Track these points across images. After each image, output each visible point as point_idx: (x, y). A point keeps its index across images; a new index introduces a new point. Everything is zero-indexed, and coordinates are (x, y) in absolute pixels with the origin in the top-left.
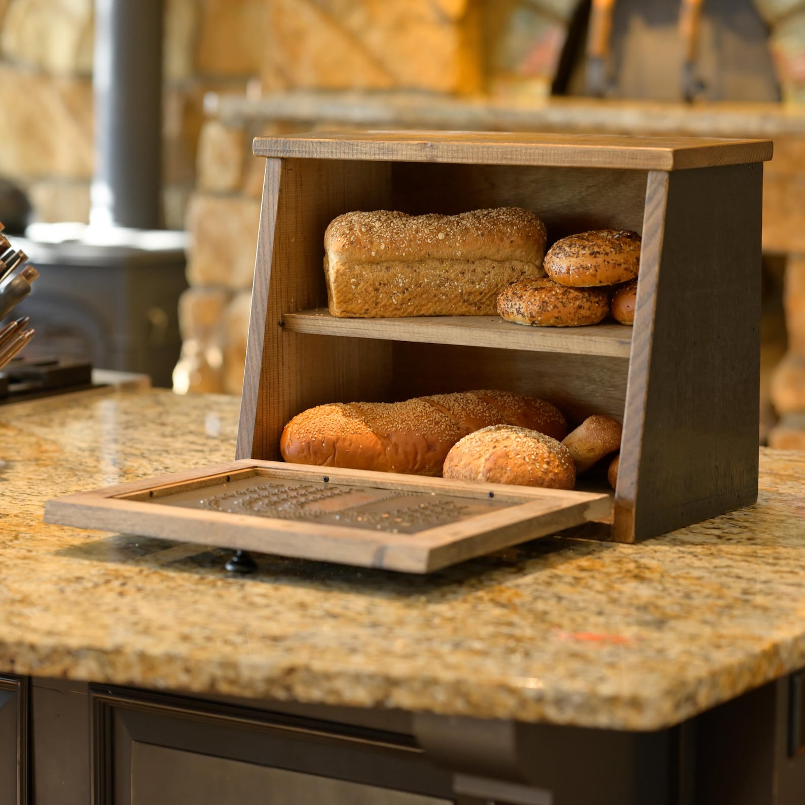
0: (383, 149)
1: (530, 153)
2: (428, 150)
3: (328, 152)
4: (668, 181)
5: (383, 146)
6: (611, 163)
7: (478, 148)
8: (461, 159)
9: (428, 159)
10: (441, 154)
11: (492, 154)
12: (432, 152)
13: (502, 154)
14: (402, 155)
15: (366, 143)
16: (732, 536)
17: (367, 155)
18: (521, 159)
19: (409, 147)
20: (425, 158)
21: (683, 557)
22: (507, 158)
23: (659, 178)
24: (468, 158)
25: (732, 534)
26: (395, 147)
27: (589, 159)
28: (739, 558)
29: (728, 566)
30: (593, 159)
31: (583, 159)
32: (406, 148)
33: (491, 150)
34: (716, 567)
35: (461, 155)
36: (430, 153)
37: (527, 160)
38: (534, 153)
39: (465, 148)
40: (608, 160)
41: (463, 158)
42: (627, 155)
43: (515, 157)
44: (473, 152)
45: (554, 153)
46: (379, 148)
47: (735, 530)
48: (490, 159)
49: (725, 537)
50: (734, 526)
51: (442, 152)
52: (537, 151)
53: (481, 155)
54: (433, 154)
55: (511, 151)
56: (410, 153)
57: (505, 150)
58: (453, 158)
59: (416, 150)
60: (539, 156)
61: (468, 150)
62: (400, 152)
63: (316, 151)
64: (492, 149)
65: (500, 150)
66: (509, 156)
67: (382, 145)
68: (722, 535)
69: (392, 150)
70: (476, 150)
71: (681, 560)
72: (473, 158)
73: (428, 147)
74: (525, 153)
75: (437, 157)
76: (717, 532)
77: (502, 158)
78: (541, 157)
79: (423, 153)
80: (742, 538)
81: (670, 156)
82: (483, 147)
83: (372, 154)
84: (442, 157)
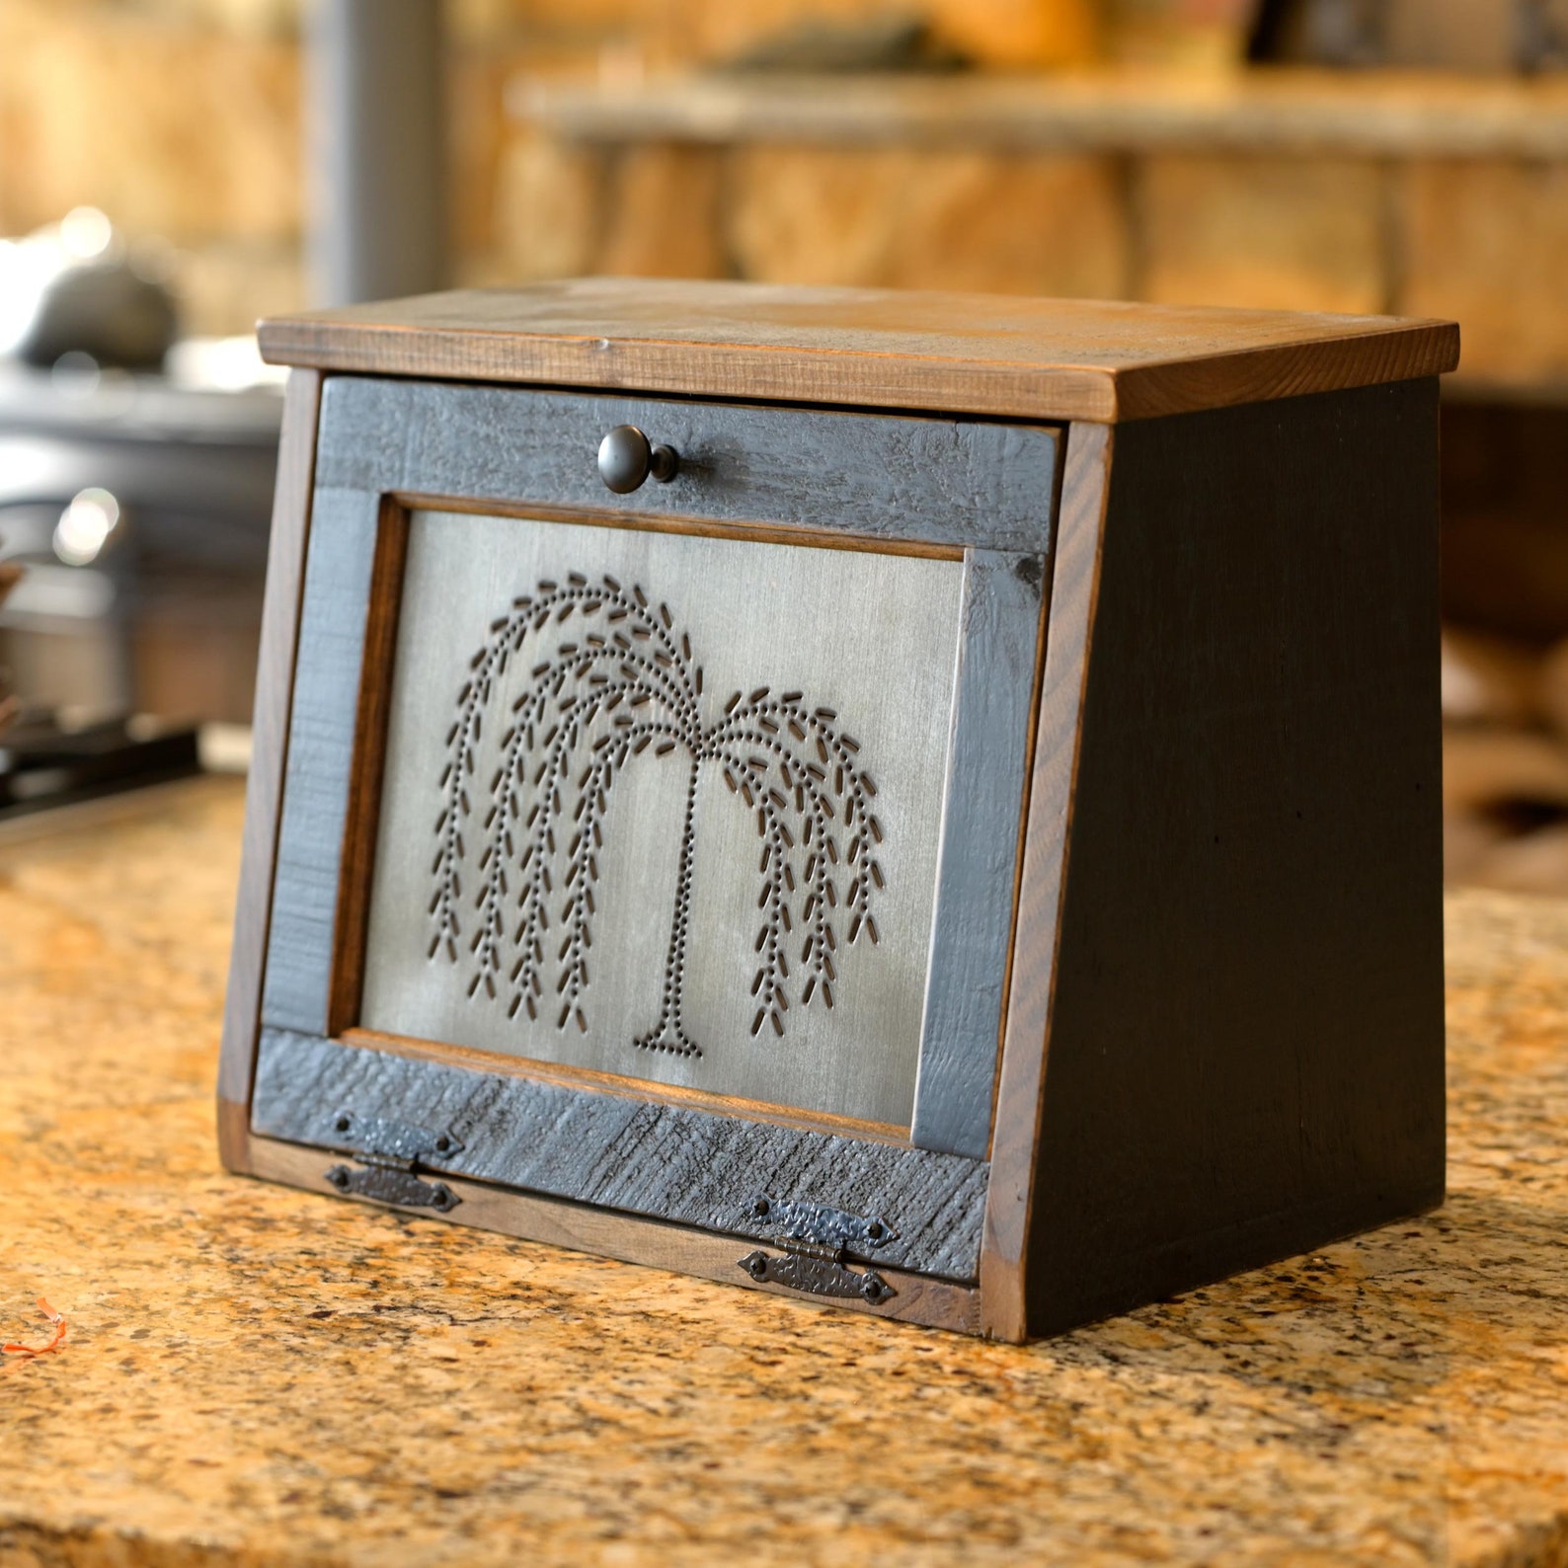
0: (513, 353)
1: (812, 372)
2: (603, 357)
3: (403, 357)
4: (1111, 447)
5: (513, 347)
6: (982, 400)
7: (704, 356)
8: (671, 382)
9: (605, 380)
10: (629, 368)
11: (734, 370)
12: (611, 363)
13: (754, 372)
14: (551, 368)
15: (478, 339)
16: (1533, 1171)
17: (482, 366)
18: (794, 385)
19: (565, 349)
20: (598, 378)
21: (1416, 1235)
22: (765, 382)
23: (1091, 438)
24: (685, 380)
25: (1537, 1163)
26: (536, 349)
27: (936, 390)
28: (1542, 1235)
29: (1514, 1260)
30: (945, 391)
31: (923, 390)
32: (559, 353)
33: (731, 362)
34: (1485, 1264)
35: (670, 372)
36: (608, 367)
37: (806, 388)
38: (821, 371)
39: (679, 356)
40: (976, 393)
41: (674, 379)
42: (1016, 383)
43: (781, 380)
44: (694, 367)
45: (863, 373)
46: (504, 351)
47: (1544, 1152)
48: (731, 384)
49: (1519, 1171)
50: (1543, 1139)
51: (632, 363)
52: (827, 367)
53: (712, 374)
54: (615, 368)
55: (774, 366)
56: (567, 364)
57: (761, 363)
58: (654, 378)
59: (578, 358)
60: (830, 378)
61: (684, 359)
62: (547, 363)
63: (381, 355)
64: (734, 359)
65: (751, 363)
66: (769, 379)
67: (510, 343)
68: (1512, 1166)
69: (532, 355)
70: (700, 361)
71: (1411, 1241)
72: (695, 381)
73: (603, 351)
74: (803, 369)
75: (623, 376)
76: (1501, 1158)
77: (757, 383)
78: (835, 383)
79: (595, 366)
80: (1556, 1176)
81: (1109, 385)
82: (715, 354)
83: (491, 364)
84: (632, 375)
